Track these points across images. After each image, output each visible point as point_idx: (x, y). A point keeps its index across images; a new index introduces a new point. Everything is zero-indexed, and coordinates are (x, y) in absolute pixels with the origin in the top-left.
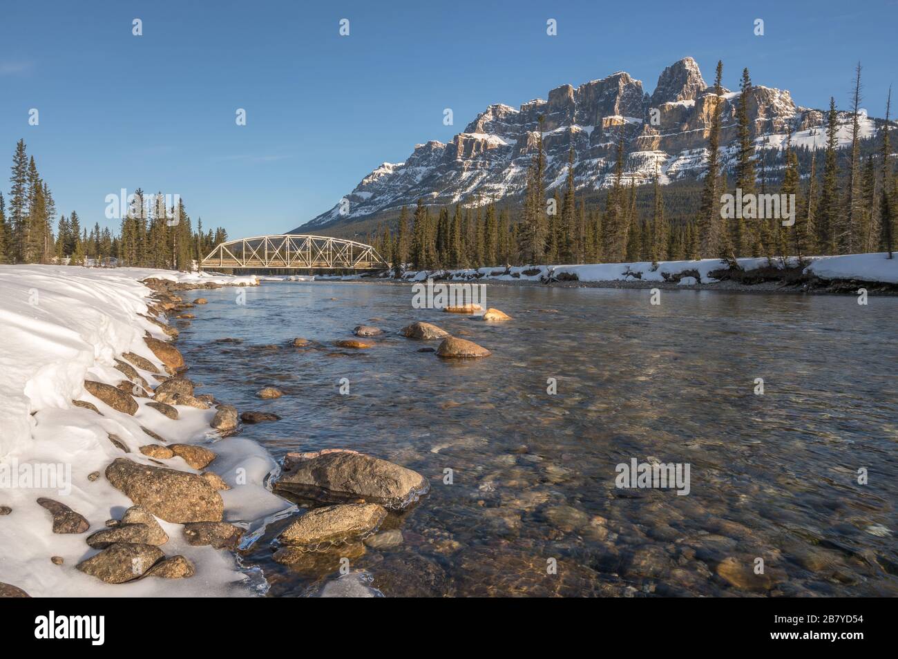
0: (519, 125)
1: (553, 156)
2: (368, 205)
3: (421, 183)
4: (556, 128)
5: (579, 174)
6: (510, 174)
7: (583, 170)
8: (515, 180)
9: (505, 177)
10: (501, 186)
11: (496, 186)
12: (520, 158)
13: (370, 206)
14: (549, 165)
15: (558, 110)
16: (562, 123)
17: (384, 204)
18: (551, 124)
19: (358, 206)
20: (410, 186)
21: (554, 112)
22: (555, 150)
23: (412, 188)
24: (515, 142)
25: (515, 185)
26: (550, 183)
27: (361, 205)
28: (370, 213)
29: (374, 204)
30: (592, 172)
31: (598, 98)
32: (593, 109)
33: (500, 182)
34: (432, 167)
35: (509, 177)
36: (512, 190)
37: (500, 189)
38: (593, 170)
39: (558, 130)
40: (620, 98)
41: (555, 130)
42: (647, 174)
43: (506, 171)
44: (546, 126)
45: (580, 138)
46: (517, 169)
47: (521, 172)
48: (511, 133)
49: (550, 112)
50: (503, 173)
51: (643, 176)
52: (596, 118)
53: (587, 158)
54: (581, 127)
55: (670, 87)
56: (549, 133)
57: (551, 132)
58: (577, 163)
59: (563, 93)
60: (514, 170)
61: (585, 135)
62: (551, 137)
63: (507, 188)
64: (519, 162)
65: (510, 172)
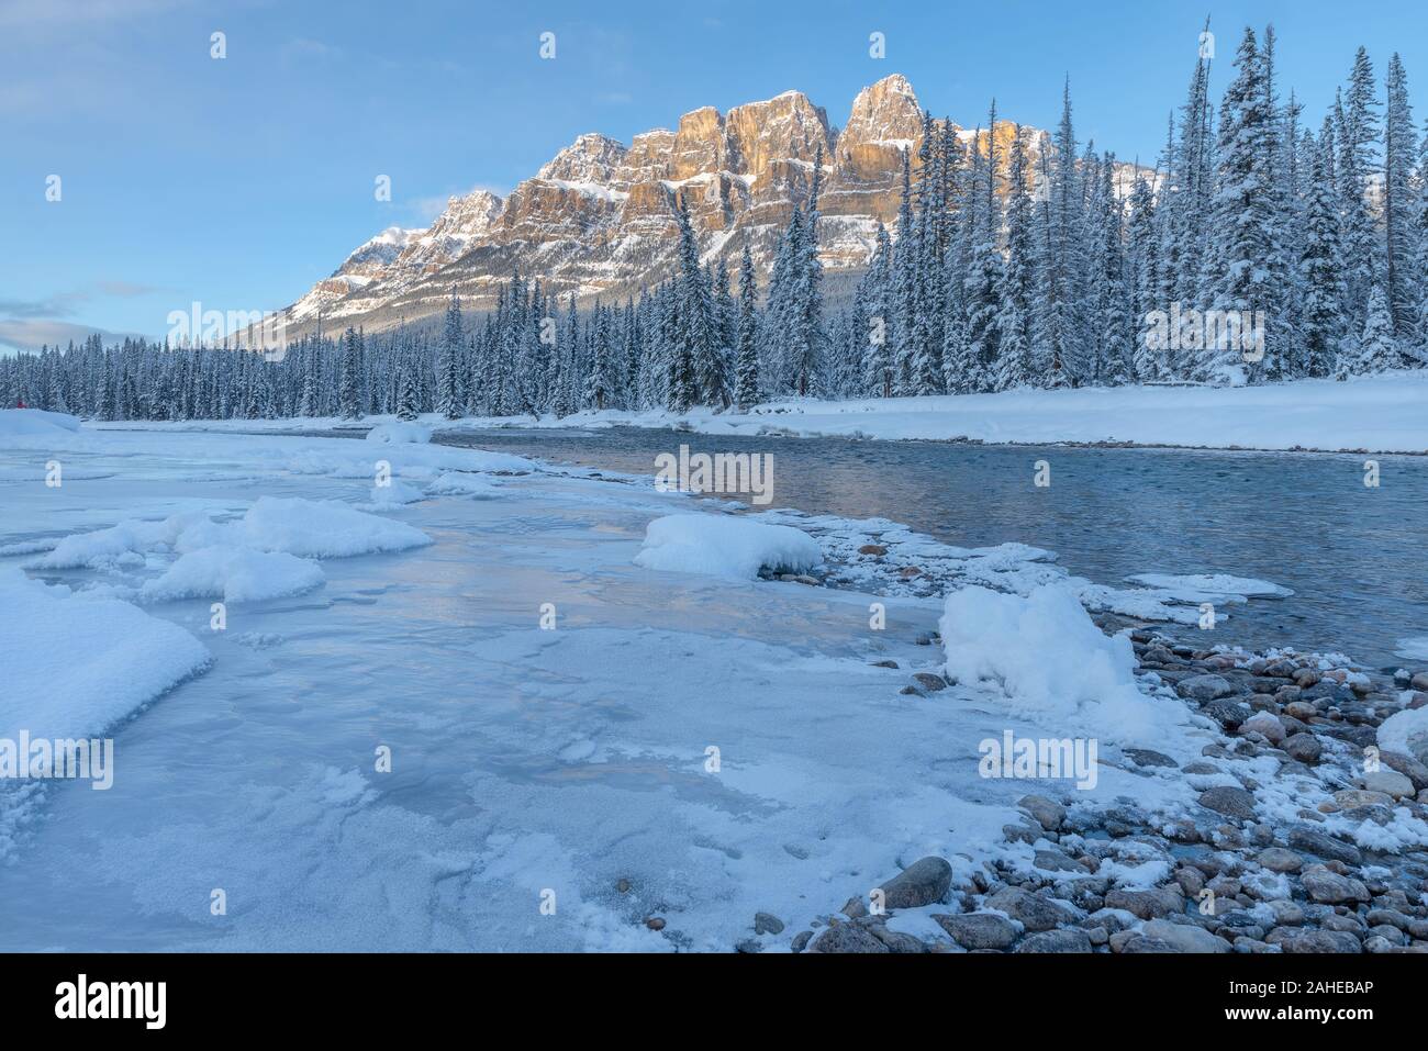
0: (631, 169)
2: (364, 297)
3: (462, 260)
4: (692, 176)
5: (738, 248)
6: (621, 248)
7: (743, 243)
8: (630, 257)
9: (612, 251)
10: (607, 265)
11: (598, 266)
12: (636, 221)
13: (366, 300)
15: (695, 146)
16: (704, 168)
17: (393, 296)
18: (686, 168)
19: (344, 299)
20: (442, 266)
21: (689, 149)
22: (694, 211)
23: (443, 269)
24: (626, 196)
25: (630, 267)
27: (349, 297)
28: (367, 310)
29: (375, 295)
30: (758, 246)
31: (760, 130)
32: (753, 148)
33: (606, 259)
34: (480, 235)
35: (620, 251)
36: (627, 273)
37: (606, 271)
38: (760, 243)
39: (696, 179)
40: (795, 132)
41: (692, 179)
42: (847, 251)
43: (614, 243)
44: (677, 173)
45: (734, 192)
46: (632, 240)
47: (639, 244)
48: (618, 181)
49: (683, 150)
50: (609, 245)
51: (841, 253)
52: (758, 163)
53: (748, 225)
54: (735, 176)
55: (873, 119)
56: (682, 183)
57: (686, 181)
58: (733, 232)
59: (704, 120)
60: (626, 241)
61: (742, 187)
62: (686, 189)
63: (617, 270)
64: (634, 228)
65: (620, 243)
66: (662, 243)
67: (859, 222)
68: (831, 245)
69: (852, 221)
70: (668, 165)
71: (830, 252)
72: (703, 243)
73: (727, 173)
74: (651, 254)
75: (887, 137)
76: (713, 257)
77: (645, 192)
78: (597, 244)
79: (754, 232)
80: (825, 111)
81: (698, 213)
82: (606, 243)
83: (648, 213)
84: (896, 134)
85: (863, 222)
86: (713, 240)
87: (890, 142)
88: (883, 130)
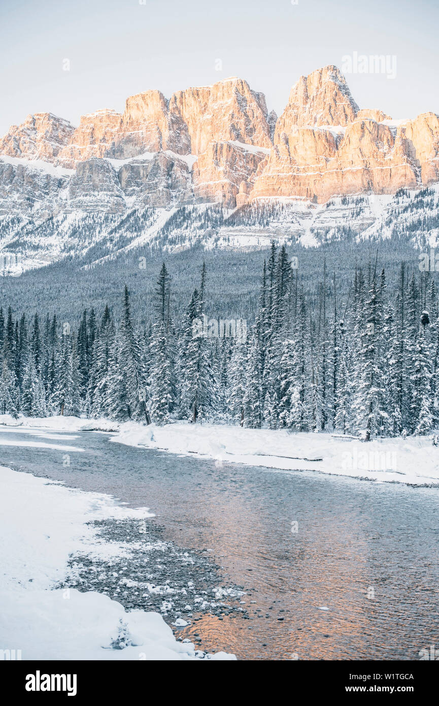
1: (134, 197)
4: (137, 155)
5: (179, 226)
6: (66, 224)
7: (184, 220)
8: (75, 232)
9: (58, 226)
10: (53, 240)
11: (43, 241)
12: (81, 198)
14: (129, 212)
18: (130, 148)
22: (137, 189)
24: (71, 172)
25: (75, 241)
26: (132, 239)
30: (199, 224)
31: (202, 113)
32: (195, 129)
33: (51, 234)
35: (65, 227)
36: (71, 249)
37: (51, 245)
38: (200, 220)
39: (140, 158)
40: (236, 115)
41: (135, 158)
42: (283, 230)
43: (60, 218)
44: (121, 151)
45: (177, 172)
46: (76, 217)
47: (84, 219)
48: (65, 158)
49: (128, 130)
50: (55, 220)
51: (277, 232)
52: (200, 143)
53: (189, 203)
54: (177, 156)
55: (308, 106)
56: (127, 162)
57: (131, 160)
58: (174, 210)
59: (148, 101)
60: (71, 218)
61: (184, 167)
62: (131, 168)
63: (62, 245)
64: (79, 205)
65: (65, 218)
66: (106, 219)
67: (294, 202)
68: (267, 224)
69: (288, 202)
70: (114, 144)
71: (268, 231)
72: (145, 219)
73: (170, 153)
74: (95, 230)
75: (322, 123)
76: (155, 234)
77: (91, 169)
78: (43, 220)
79: (195, 210)
80: (264, 97)
81: (141, 191)
82: (52, 218)
83: (94, 190)
84: (330, 120)
85: (299, 202)
86: (155, 216)
87: (325, 127)
88: (318, 116)
